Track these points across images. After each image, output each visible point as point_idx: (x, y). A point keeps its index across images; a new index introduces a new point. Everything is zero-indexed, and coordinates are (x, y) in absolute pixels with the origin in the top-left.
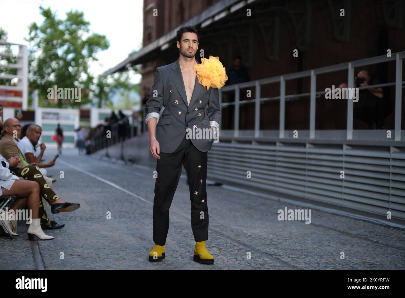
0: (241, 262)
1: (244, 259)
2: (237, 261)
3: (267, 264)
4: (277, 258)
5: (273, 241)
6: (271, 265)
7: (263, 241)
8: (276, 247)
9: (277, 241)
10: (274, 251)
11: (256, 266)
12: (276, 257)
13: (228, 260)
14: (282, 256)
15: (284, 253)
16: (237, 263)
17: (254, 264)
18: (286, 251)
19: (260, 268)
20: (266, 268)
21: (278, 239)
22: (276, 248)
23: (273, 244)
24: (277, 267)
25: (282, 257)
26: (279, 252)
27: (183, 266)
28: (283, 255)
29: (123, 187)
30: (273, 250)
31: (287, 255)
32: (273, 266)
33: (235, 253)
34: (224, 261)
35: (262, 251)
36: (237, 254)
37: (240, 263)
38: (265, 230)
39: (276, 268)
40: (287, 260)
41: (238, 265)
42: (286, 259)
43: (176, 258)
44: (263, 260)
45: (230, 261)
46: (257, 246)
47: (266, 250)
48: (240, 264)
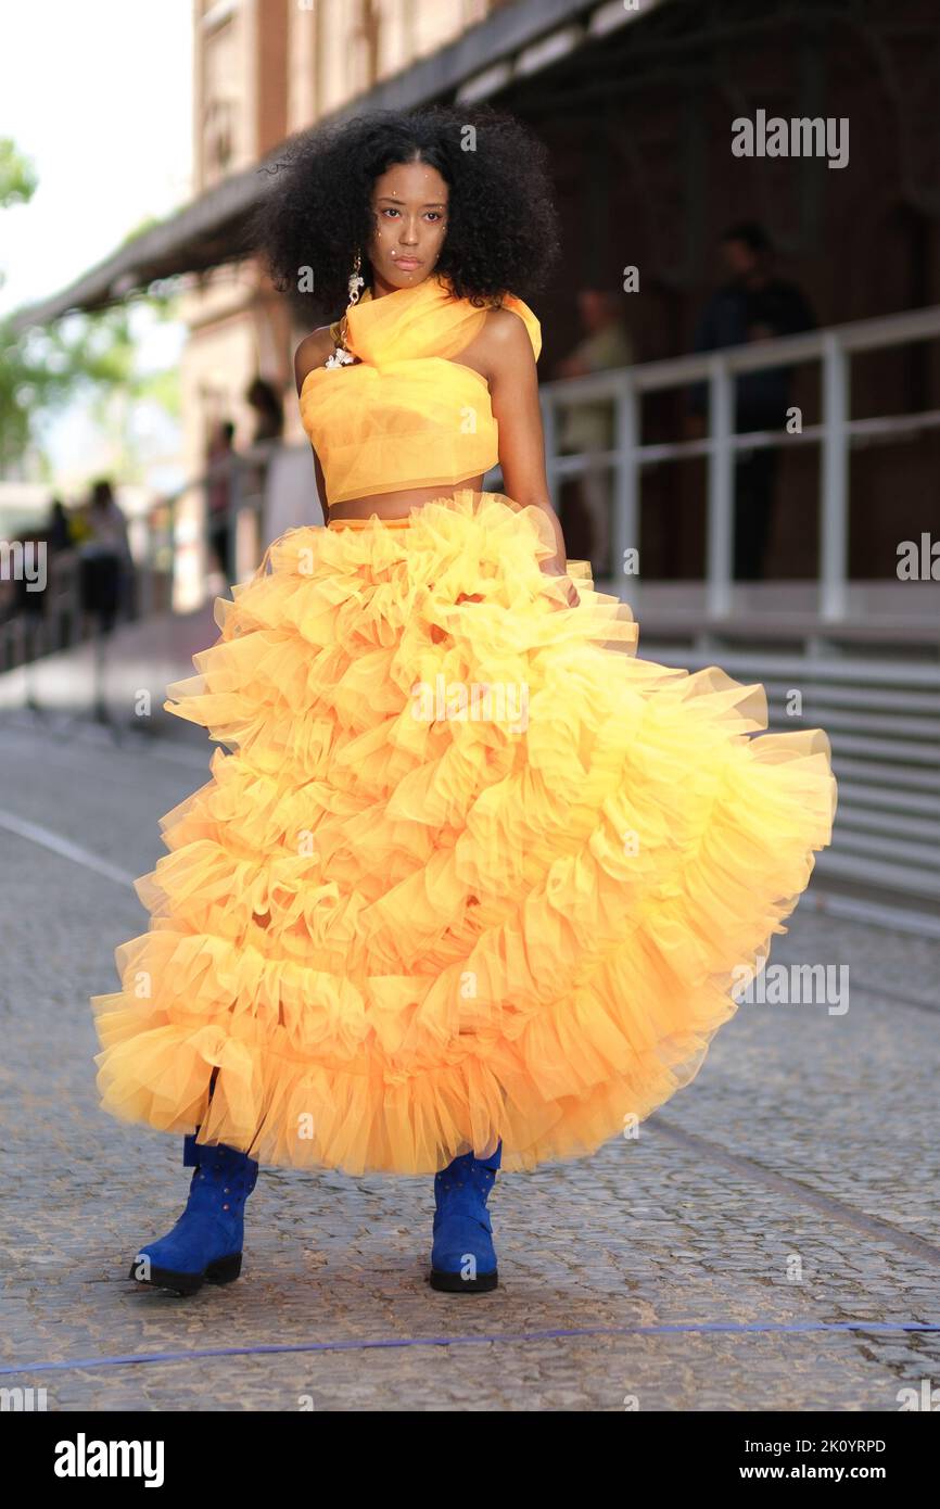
0: (633, 1206)
1: (647, 1191)
2: (617, 1202)
3: (757, 1214)
4: (801, 1183)
5: (786, 1103)
6: (772, 1215)
7: (742, 1102)
8: (798, 1128)
9: (806, 1100)
10: (789, 1150)
11: (701, 1222)
12: (800, 1177)
13: (574, 1198)
14: (824, 1176)
15: (835, 1160)
16: (615, 1211)
17: (695, 1216)
18: (843, 1151)
19: (722, 1231)
20: (749, 1231)
21: (811, 1092)
22: (802, 1137)
23: (789, 1119)
24: (801, 1228)
25: (824, 1180)
26: (810, 1157)
27: (362, 1228)
28: (829, 1168)
29: (103, 851)
30: (782, 1146)
31: (847, 1170)
32: (785, 1222)
33: (608, 1162)
34: (554, 1200)
35: (734, 1153)
36: (617, 1167)
37: (632, 1210)
38: (753, 1051)
39: (797, 1231)
40: (847, 1191)
41: (622, 1219)
42: (843, 1186)
43: (335, 1188)
44: (735, 1196)
45: (584, 1199)
46: (711, 1129)
47: (755, 1144)
48: (630, 1214)
